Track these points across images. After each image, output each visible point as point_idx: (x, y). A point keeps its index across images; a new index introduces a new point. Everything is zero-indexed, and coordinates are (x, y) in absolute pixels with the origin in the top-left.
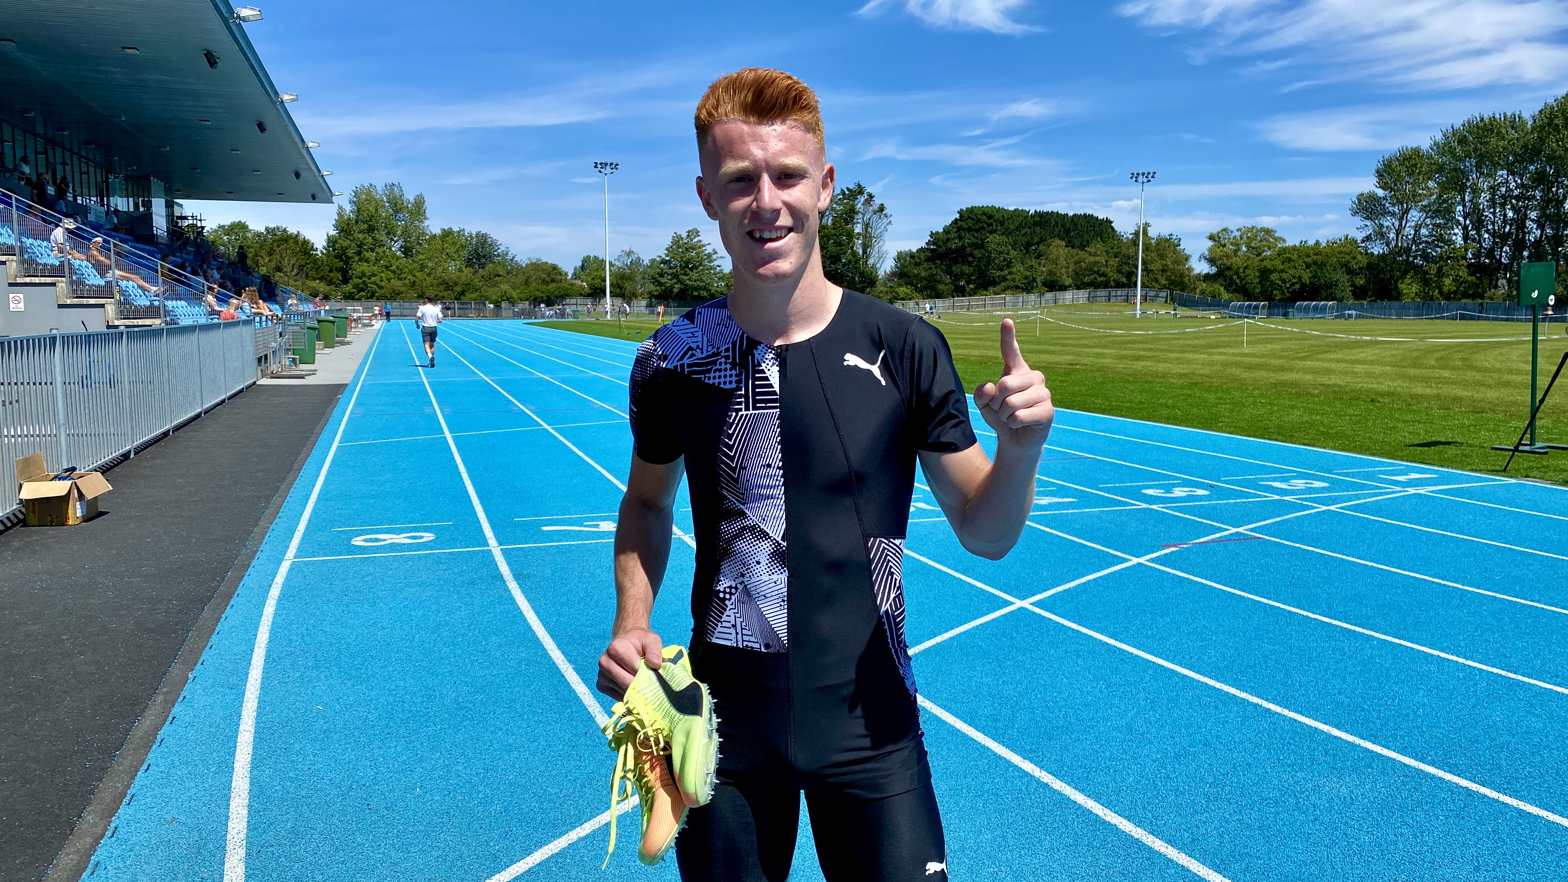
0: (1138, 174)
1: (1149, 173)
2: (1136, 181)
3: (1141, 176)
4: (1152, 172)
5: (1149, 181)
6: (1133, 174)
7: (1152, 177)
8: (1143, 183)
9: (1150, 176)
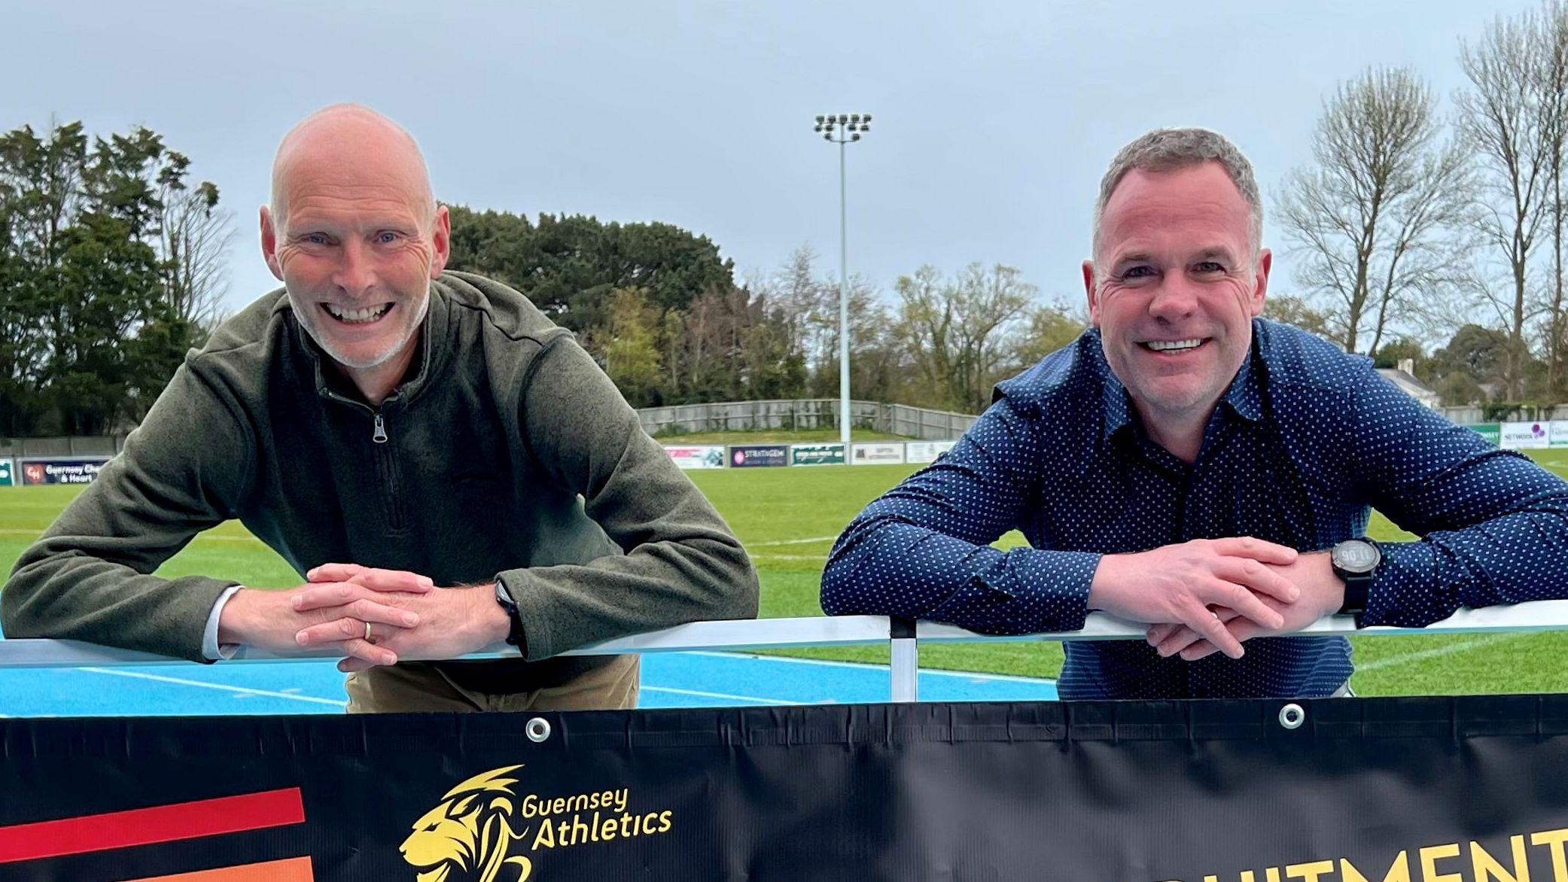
0: (832, 120)
1: (855, 119)
2: (828, 137)
3: (837, 126)
4: (862, 117)
5: (856, 138)
6: (820, 120)
7: (865, 129)
8: (843, 142)
9: (858, 125)
